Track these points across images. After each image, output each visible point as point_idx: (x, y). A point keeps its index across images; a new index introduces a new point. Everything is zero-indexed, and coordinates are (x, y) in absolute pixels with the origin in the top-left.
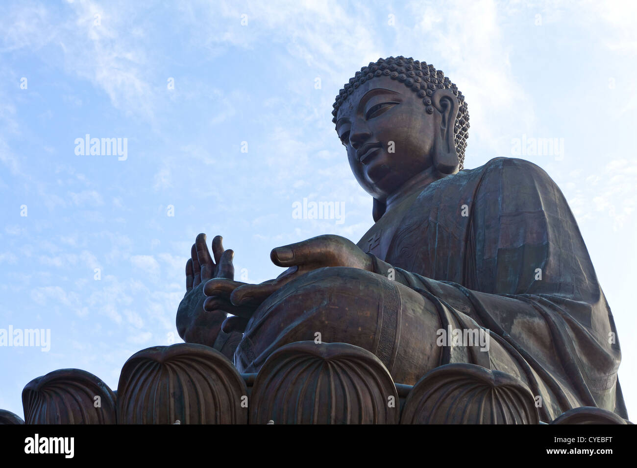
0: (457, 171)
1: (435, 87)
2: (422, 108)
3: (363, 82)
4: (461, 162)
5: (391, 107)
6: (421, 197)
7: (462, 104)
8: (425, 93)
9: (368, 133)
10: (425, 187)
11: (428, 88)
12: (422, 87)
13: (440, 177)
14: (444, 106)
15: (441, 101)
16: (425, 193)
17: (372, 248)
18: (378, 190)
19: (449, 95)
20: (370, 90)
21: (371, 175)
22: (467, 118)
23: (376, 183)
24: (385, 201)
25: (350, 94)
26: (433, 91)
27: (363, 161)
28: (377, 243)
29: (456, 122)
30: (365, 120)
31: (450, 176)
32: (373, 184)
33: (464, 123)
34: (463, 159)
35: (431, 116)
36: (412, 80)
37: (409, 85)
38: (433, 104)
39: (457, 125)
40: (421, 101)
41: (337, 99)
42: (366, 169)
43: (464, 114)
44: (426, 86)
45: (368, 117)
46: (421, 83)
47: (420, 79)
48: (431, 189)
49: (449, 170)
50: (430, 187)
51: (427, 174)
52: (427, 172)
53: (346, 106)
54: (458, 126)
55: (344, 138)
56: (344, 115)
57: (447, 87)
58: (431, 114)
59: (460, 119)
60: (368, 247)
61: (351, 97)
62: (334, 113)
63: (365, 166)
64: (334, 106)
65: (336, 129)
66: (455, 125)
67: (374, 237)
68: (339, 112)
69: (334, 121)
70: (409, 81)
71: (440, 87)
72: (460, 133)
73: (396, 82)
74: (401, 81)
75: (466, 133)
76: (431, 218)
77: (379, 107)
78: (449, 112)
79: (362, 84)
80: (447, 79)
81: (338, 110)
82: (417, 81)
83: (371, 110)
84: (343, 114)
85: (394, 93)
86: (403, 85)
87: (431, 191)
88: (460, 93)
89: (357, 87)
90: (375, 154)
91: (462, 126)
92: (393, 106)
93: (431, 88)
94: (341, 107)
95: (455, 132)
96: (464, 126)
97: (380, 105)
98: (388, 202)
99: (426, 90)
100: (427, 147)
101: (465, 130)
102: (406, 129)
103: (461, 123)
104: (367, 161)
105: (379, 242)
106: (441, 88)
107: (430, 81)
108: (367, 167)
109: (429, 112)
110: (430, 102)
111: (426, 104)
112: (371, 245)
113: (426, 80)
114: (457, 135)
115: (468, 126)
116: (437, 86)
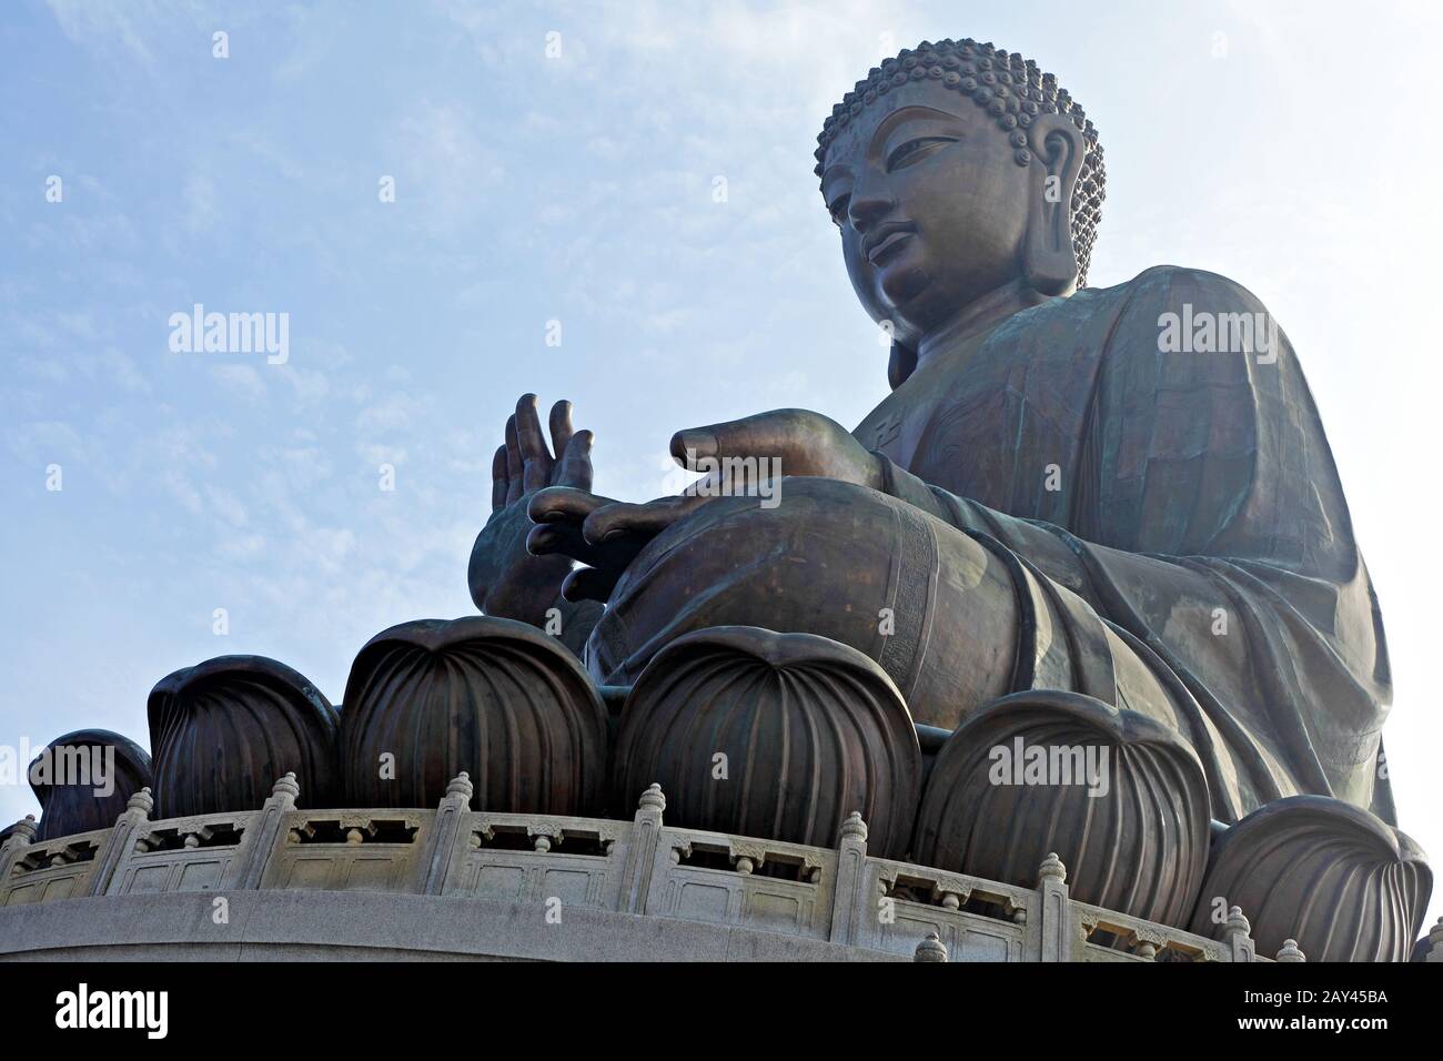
0: (1071, 291)
1: (1036, 108)
2: (1009, 152)
3: (884, 91)
4: (1082, 272)
5: (939, 147)
6: (992, 342)
7: (1092, 148)
8: (1014, 121)
9: (890, 200)
10: (1003, 320)
11: (1023, 109)
12: (1010, 109)
13: (1033, 302)
14: (1054, 151)
15: (1048, 139)
16: (1000, 335)
17: (883, 441)
18: (903, 321)
19: (1064, 128)
20: (898, 107)
21: (889, 291)
22: (1101, 181)
23: (899, 308)
24: (916, 348)
25: (855, 115)
26: (1031, 116)
27: (874, 260)
28: (894, 432)
29: (1078, 186)
30: (884, 172)
31: (1056, 300)
32: (892, 309)
33: (1094, 189)
34: (1087, 265)
35: (1025, 171)
36: (988, 92)
37: (981, 102)
38: (1031, 145)
39: (1079, 192)
40: (1005, 136)
41: (827, 125)
42: (880, 277)
43: (1095, 169)
44: (1018, 106)
45: (893, 163)
46: (1007, 99)
47: (1006, 91)
48: (1014, 326)
49: (1055, 287)
50: (1012, 322)
51: (1008, 293)
52: (1008, 291)
53: (844, 140)
54: (1081, 196)
55: (837, 209)
56: (840, 159)
57: (1062, 111)
58: (1024, 166)
59: (1085, 180)
60: (876, 440)
61: (857, 122)
62: (819, 155)
63: (879, 270)
64: (820, 138)
65: (821, 189)
66: (1075, 192)
67: (888, 420)
68: (829, 153)
69: (818, 171)
70: (983, 95)
71: (1045, 109)
72: (1085, 210)
73: (955, 94)
74: (966, 91)
75: (1096, 211)
76: (1010, 388)
77: (914, 146)
78: (1063, 164)
79: (883, 94)
80: (1063, 93)
81: (827, 148)
82: (998, 94)
83: (899, 152)
84: (838, 156)
85: (948, 117)
86: (969, 101)
87: (1015, 331)
88: (1089, 124)
89: (872, 101)
90: (899, 247)
91: (1089, 196)
92: (946, 144)
93: (1026, 109)
94: (833, 143)
95: (1074, 207)
96: (1093, 196)
97: (918, 142)
98: (921, 349)
99: (1017, 116)
100: (1012, 238)
101: (1094, 203)
102: (969, 196)
103: (1088, 188)
104: (882, 259)
105: (900, 430)
106: (1050, 111)
107: (1026, 94)
108: (883, 273)
109: (1020, 162)
110: (1025, 140)
111: (1015, 145)
112: (881, 436)
113: (1018, 94)
114: (1077, 215)
115: (1102, 195)
116: (1042, 108)
